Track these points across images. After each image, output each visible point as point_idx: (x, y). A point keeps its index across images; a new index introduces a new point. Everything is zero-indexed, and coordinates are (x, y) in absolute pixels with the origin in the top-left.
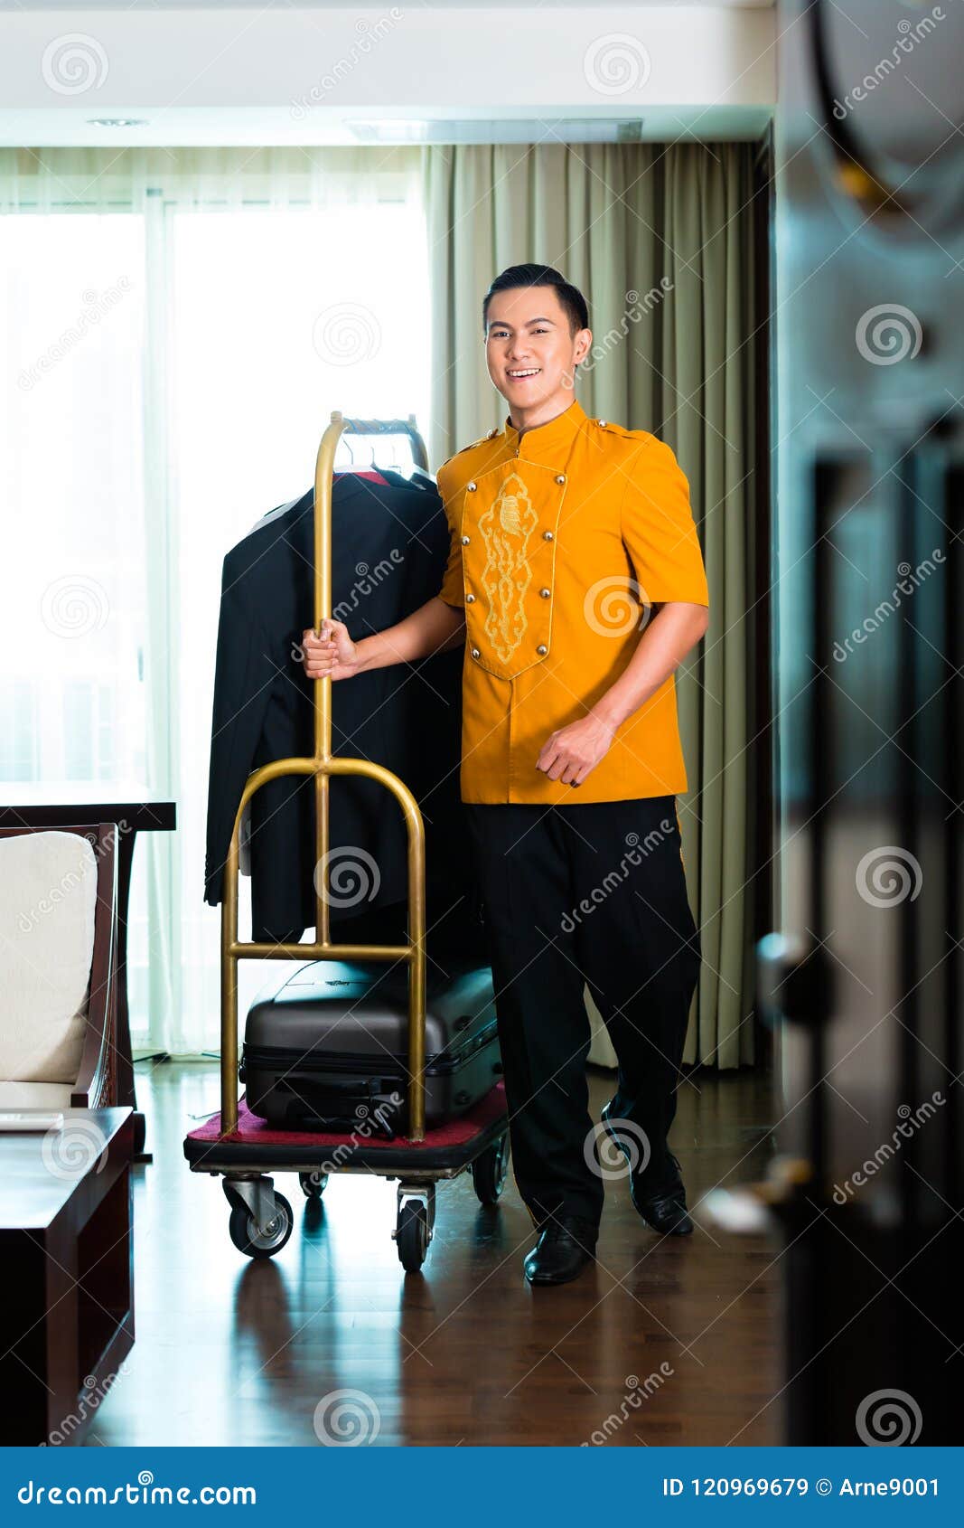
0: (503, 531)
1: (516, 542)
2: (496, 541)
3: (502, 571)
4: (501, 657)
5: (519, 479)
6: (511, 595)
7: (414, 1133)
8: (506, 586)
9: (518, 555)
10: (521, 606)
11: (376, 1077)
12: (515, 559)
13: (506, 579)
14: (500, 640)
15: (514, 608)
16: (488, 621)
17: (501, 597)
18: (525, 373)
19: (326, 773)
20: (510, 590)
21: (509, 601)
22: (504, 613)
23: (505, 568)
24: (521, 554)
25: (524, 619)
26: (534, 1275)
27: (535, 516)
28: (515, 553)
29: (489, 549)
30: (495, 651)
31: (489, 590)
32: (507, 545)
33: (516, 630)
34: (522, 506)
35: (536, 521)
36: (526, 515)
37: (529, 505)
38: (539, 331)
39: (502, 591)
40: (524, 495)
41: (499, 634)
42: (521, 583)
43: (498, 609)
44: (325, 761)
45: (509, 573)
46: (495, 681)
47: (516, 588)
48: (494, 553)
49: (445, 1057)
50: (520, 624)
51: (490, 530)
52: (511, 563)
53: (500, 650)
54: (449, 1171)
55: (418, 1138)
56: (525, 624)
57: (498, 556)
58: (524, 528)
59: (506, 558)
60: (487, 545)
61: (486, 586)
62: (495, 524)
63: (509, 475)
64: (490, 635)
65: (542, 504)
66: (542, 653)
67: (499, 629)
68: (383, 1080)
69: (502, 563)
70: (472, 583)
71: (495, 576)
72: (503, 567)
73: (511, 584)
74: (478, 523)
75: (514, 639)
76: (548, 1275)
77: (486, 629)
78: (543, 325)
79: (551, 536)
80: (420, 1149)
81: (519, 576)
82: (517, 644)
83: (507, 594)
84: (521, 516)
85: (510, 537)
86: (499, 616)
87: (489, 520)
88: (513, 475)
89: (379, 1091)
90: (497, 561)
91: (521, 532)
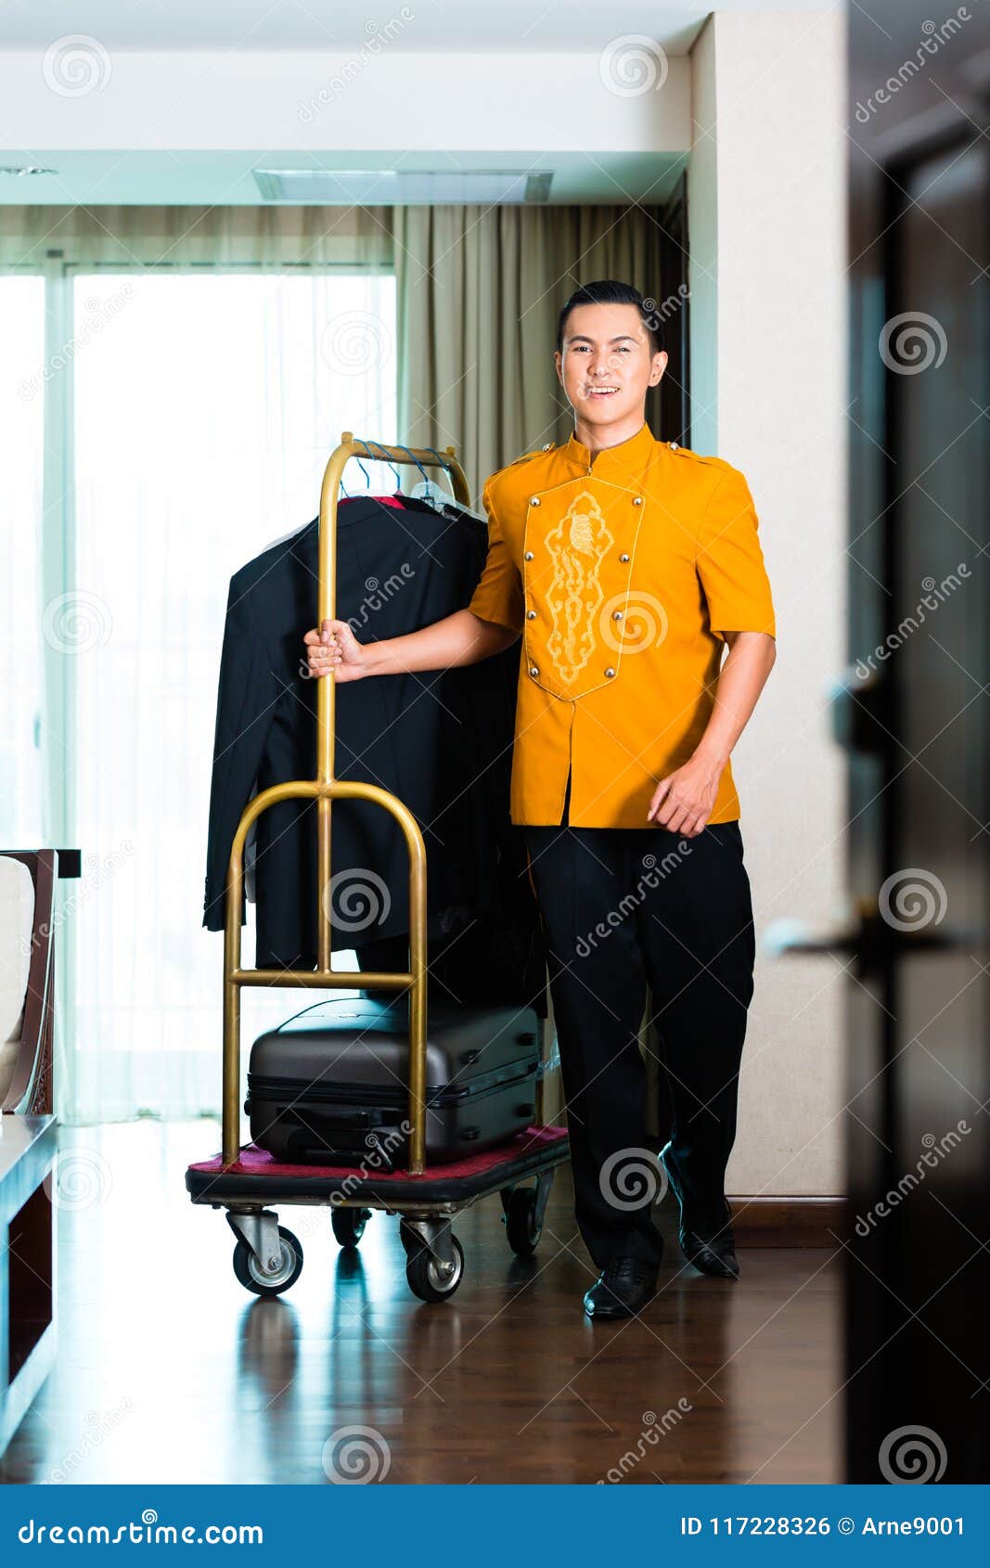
0: (573, 550)
1: (588, 562)
2: (565, 558)
3: (570, 589)
4: (564, 677)
5: (592, 498)
6: (578, 616)
7: (414, 1165)
8: (574, 605)
9: (589, 575)
10: (590, 627)
11: (378, 1108)
12: (586, 579)
13: (574, 597)
14: (563, 660)
15: (580, 629)
16: (551, 639)
17: (568, 616)
18: (605, 390)
19: (328, 797)
20: (578, 611)
21: (577, 621)
22: (570, 632)
23: (574, 587)
24: (593, 573)
25: (592, 640)
26: (595, 1310)
27: (610, 536)
28: (586, 574)
29: (557, 566)
30: (558, 671)
31: (554, 610)
32: (578, 563)
33: (582, 651)
34: (596, 526)
35: (612, 542)
36: (600, 535)
37: (603, 526)
38: (620, 350)
39: (569, 610)
40: (597, 514)
41: (563, 652)
42: (592, 605)
43: (563, 628)
44: (327, 784)
45: (578, 592)
46: (554, 701)
47: (584, 607)
48: (562, 570)
49: (450, 1090)
50: (587, 646)
51: (559, 548)
52: (580, 581)
53: (563, 669)
54: (448, 1205)
55: (418, 1171)
56: (593, 646)
57: (567, 575)
58: (598, 548)
59: (575, 577)
60: (555, 561)
61: (550, 604)
62: (565, 542)
63: (582, 492)
64: (552, 653)
65: (617, 524)
66: (610, 676)
67: (563, 648)
68: (384, 1112)
69: (571, 581)
70: (533, 599)
71: (562, 595)
72: (572, 586)
73: (580, 606)
74: (544, 538)
75: (579, 660)
76: (609, 1309)
77: (549, 646)
78: (625, 344)
79: (627, 557)
80: (419, 1182)
81: (588, 596)
82: (581, 666)
83: (573, 614)
84: (594, 535)
85: (581, 556)
86: (565, 635)
87: (558, 537)
88: (585, 494)
89: (380, 1122)
90: (565, 579)
91: (594, 552)
